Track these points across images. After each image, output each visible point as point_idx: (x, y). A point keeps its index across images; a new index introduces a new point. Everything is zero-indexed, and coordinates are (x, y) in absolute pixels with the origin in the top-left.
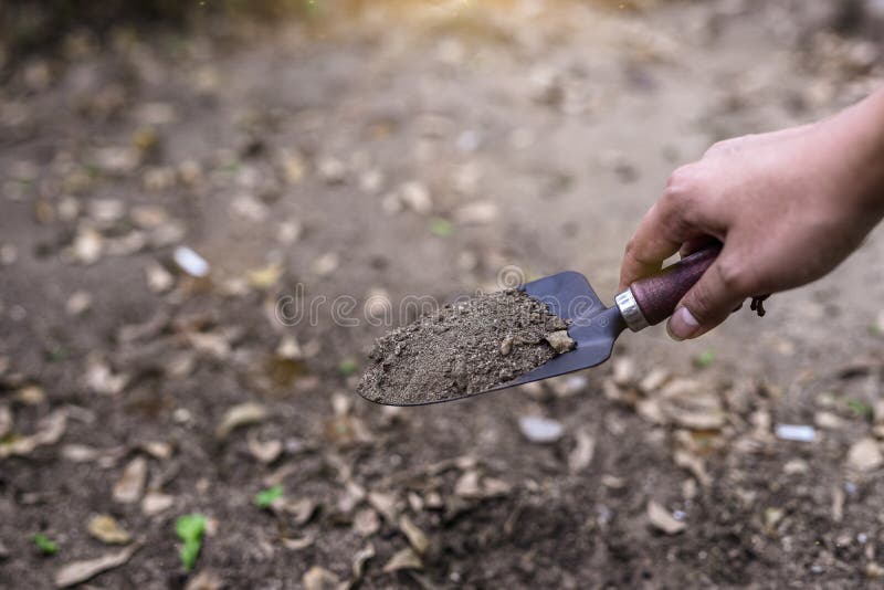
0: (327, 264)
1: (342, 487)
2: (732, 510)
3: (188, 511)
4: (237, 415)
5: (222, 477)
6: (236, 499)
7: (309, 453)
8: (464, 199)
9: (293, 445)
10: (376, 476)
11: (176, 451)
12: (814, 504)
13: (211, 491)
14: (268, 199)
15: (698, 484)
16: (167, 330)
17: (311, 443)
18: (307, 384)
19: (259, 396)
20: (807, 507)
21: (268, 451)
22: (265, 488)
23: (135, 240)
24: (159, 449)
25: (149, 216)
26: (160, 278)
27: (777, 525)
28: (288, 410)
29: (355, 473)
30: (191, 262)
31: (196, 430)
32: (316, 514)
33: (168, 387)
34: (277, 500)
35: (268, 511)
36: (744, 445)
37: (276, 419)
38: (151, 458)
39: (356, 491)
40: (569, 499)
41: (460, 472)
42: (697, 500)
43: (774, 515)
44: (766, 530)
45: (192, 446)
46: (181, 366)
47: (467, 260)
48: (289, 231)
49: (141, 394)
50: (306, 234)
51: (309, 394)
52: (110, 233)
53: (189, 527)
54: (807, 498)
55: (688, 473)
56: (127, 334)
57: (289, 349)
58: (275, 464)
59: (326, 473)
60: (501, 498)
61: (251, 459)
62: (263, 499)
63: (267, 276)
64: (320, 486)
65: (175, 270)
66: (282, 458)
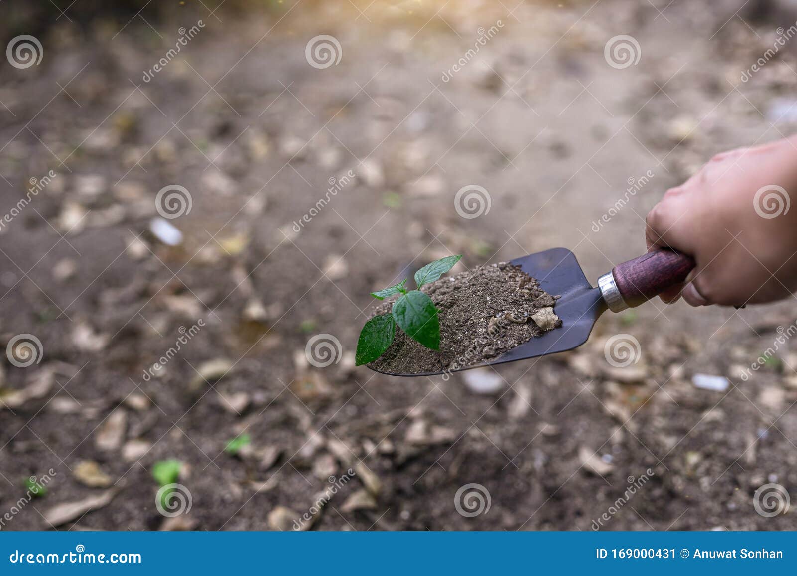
0: (289, 233)
1: (302, 435)
2: (656, 453)
3: (164, 457)
4: (208, 370)
5: (194, 427)
6: (207, 446)
7: (274, 404)
8: (413, 174)
9: (259, 397)
10: (333, 425)
11: (153, 403)
12: (730, 448)
13: (184, 440)
14: (236, 174)
15: (625, 431)
16: (145, 294)
17: (276, 395)
18: (271, 342)
19: (228, 354)
20: (723, 451)
21: (236, 402)
22: (232, 436)
23: (114, 213)
24: (138, 401)
25: (129, 191)
26: (138, 247)
27: (696, 467)
28: (254, 366)
29: (315, 422)
30: (167, 232)
31: (171, 384)
32: (279, 460)
33: (146, 345)
34: (245, 447)
35: (236, 457)
36: (667, 395)
37: (244, 374)
38: (130, 410)
39: (315, 439)
40: (509, 445)
41: (410, 421)
42: (624, 445)
43: (693, 458)
44: (687, 471)
45: (167, 398)
46: (157, 326)
47: (415, 229)
48: (254, 204)
49: (121, 351)
50: (271, 206)
51: (274, 351)
52: (93, 205)
53: (164, 471)
54: (724, 443)
55: (616, 421)
56: (109, 297)
57: (255, 310)
58: (242, 414)
59: (289, 423)
60: (446, 444)
61: (221, 410)
62: (231, 445)
63: (235, 245)
64: (283, 434)
65: (152, 240)
66: (249, 409)
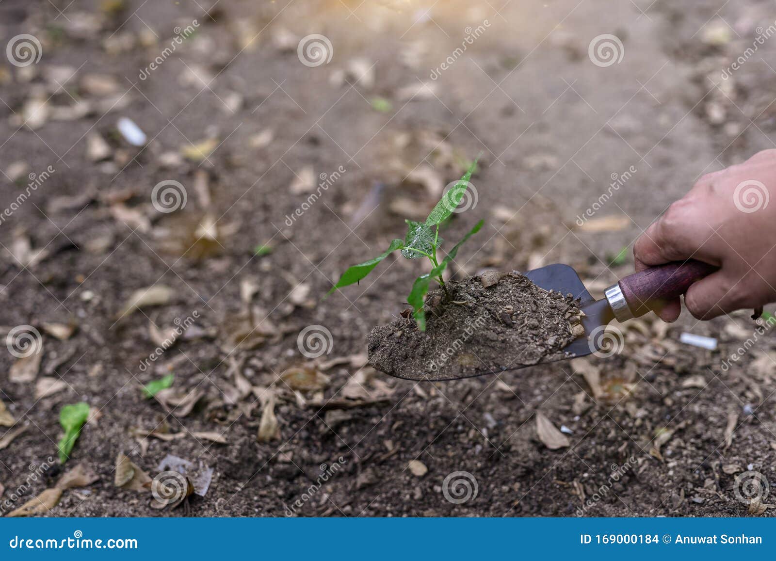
0: (263, 139)
1: (231, 380)
2: (619, 427)
3: (75, 400)
4: (141, 297)
5: (118, 363)
6: (126, 386)
7: (209, 340)
8: (408, 75)
9: (192, 332)
10: (266, 370)
11: (76, 333)
12: (708, 424)
13: (103, 378)
14: (218, 68)
15: (591, 393)
16: (93, 203)
17: (212, 332)
18: (218, 266)
19: (169, 280)
20: (699, 427)
21: (165, 338)
22: (156, 377)
23: (81, 107)
24: (59, 331)
25: (99, 84)
26: (98, 148)
27: (664, 447)
28: (195, 293)
29: (246, 365)
30: (132, 132)
31: (101, 311)
32: (199, 407)
33: (83, 263)
34: (164, 392)
35: (153, 402)
36: (645, 354)
37: (182, 303)
38: (49, 338)
39: (244, 386)
40: (454, 405)
41: (352, 370)
42: (583, 414)
43: (664, 435)
44: (654, 452)
45: (92, 328)
46: (99, 242)
47: (401, 140)
48: (232, 103)
49: (56, 269)
50: (246, 105)
51: (219, 277)
52: (56, 100)
53: (70, 417)
54: (701, 417)
55: (582, 382)
56: (57, 204)
57: (208, 230)
58: (171, 351)
59: (216, 365)
60: (384, 404)
61: (150, 345)
62: (150, 389)
63: (201, 150)
64: (206, 378)
65: (114, 139)
66: (179, 344)
